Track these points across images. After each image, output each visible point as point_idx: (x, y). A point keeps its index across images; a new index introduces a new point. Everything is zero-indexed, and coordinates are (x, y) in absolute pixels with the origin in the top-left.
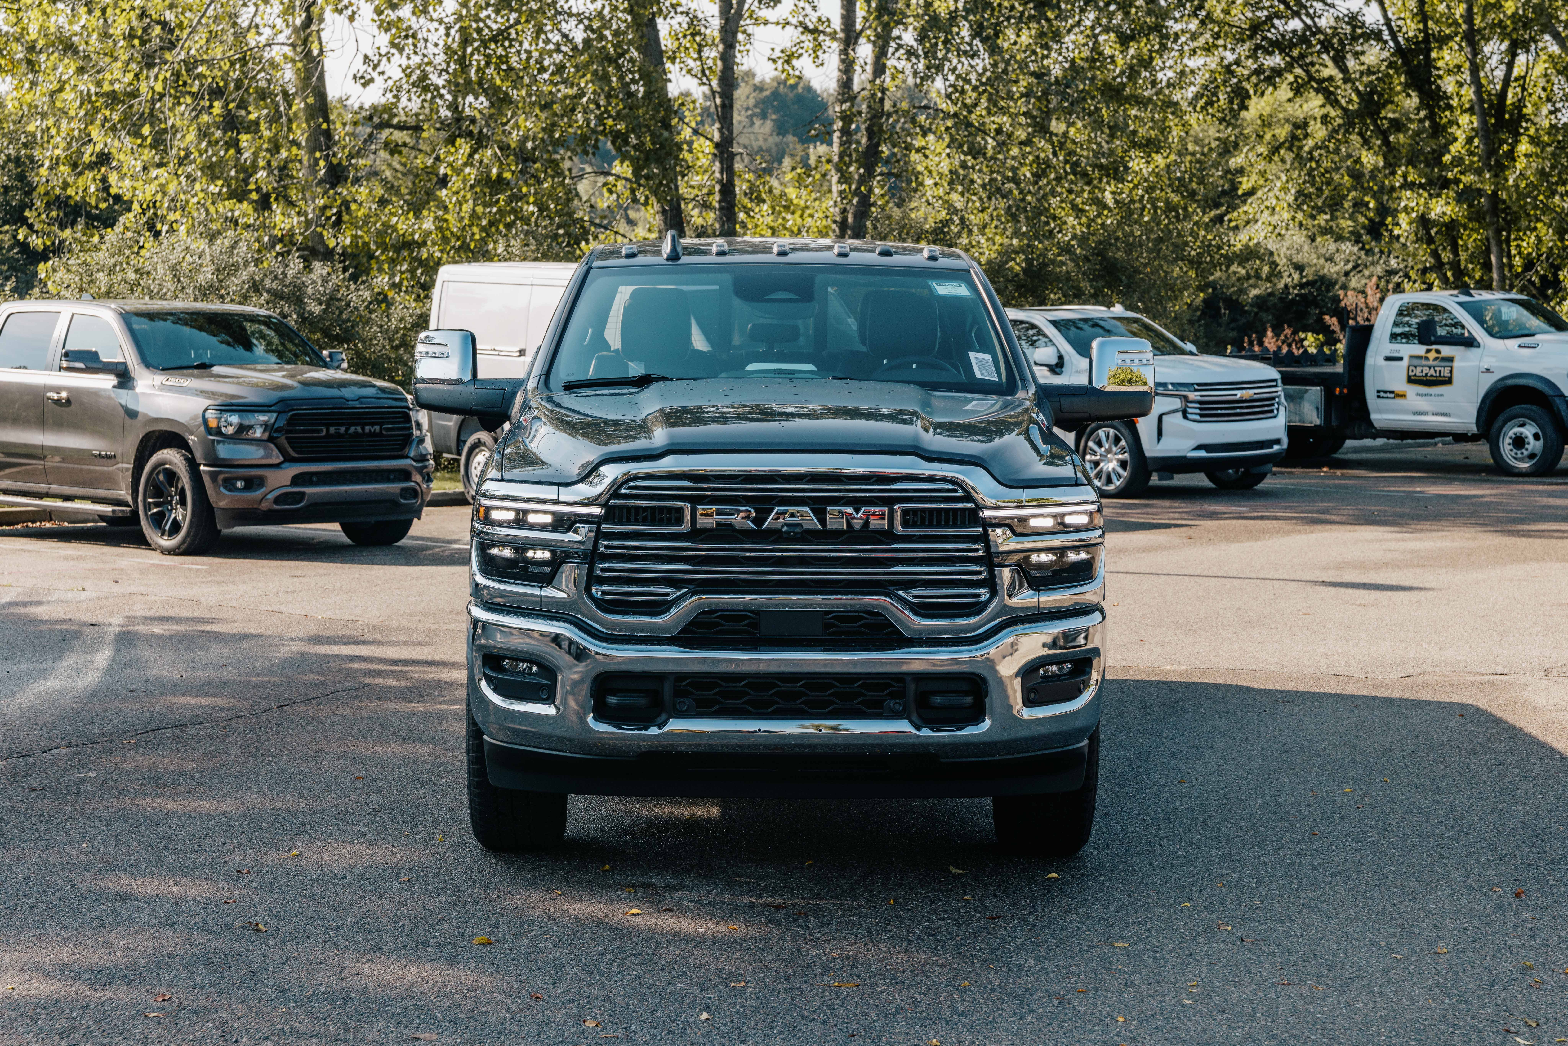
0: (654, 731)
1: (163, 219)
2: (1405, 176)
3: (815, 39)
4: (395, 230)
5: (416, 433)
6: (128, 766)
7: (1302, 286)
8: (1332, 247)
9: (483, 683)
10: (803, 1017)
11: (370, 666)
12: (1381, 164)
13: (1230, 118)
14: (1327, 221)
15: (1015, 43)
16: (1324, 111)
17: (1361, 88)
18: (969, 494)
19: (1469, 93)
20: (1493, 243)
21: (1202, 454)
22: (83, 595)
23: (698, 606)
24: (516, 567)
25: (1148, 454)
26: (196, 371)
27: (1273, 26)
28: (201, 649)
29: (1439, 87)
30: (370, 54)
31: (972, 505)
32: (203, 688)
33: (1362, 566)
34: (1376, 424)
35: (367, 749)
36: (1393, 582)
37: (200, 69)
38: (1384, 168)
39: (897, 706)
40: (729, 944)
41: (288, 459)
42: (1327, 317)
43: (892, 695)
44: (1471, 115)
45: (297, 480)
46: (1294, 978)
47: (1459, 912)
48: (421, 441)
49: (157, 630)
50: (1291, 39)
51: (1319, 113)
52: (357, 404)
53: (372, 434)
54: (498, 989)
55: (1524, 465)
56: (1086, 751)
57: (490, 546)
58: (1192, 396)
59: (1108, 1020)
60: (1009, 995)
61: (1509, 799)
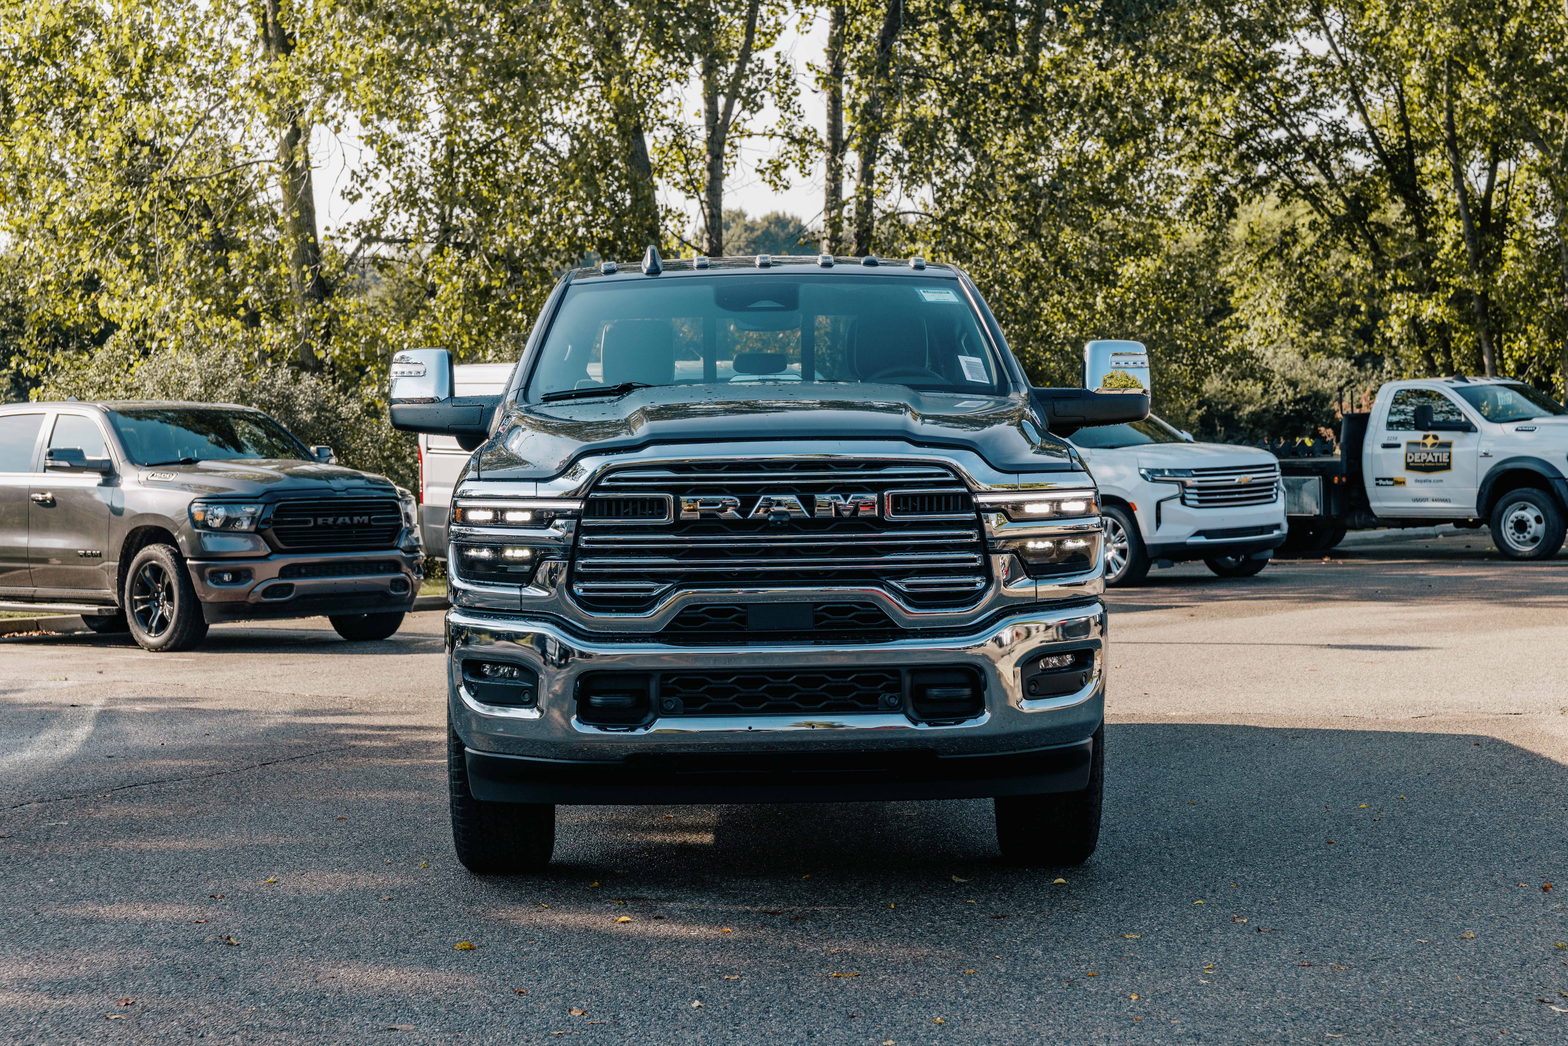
0: (641, 732)
1: (152, 338)
2: (1394, 279)
3: (802, 149)
4: (385, 340)
5: (405, 524)
6: (103, 815)
7: (1296, 402)
8: (1325, 363)
9: (463, 690)
10: (800, 1002)
11: (357, 732)
12: (1370, 267)
13: (1219, 227)
14: (1319, 338)
15: (1002, 148)
16: (1312, 217)
17: (1348, 195)
18: (961, 478)
19: (1454, 199)
20: (1484, 344)
21: (1202, 540)
22: (66, 684)
23: (684, 601)
24: (496, 569)
25: (1147, 541)
26: (181, 467)
27: (1258, 135)
28: (184, 723)
29: (1424, 193)
30: (357, 170)
31: (965, 490)
32: (184, 753)
33: (1368, 632)
34: (1376, 513)
35: (351, 796)
36: (1401, 643)
37: (188, 188)
38: (1374, 271)
39: (892, 700)
40: (723, 945)
41: (276, 551)
42: (1322, 429)
43: (888, 689)
44: (1458, 219)
45: (285, 572)
46: (1315, 961)
47: (1485, 904)
48: (411, 531)
49: (139, 708)
50: (1276, 149)
51: (1307, 220)
52: (344, 494)
53: (361, 525)
54: (480, 987)
55: (1527, 549)
56: (1090, 748)
57: (468, 548)
58: (1191, 481)
59: (1120, 999)
60: (1016, 980)
61: (1531, 811)
